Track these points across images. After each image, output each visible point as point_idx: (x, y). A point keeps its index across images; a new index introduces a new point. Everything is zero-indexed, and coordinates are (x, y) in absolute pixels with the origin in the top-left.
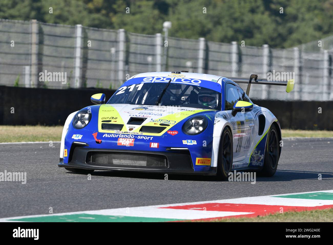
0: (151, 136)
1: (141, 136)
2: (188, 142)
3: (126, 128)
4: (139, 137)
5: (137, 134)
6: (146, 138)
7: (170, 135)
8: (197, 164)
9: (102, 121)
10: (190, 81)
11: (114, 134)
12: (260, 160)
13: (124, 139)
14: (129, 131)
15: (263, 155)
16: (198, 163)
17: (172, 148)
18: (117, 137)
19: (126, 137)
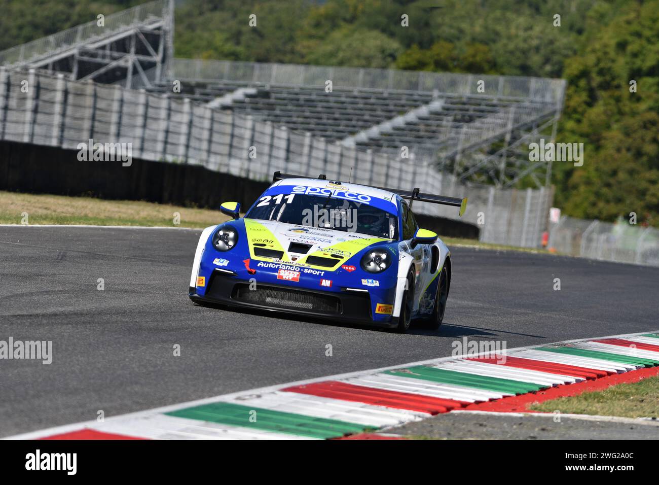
0: (322, 271)
1: (309, 269)
2: (368, 282)
3: (288, 256)
4: (306, 271)
5: (303, 266)
6: (315, 272)
7: (345, 270)
8: (377, 312)
9: (254, 244)
10: (357, 196)
11: (273, 263)
12: (430, 306)
13: (286, 271)
14: (292, 261)
15: (433, 300)
16: (379, 310)
17: (347, 289)
18: (277, 267)
19: (289, 269)
